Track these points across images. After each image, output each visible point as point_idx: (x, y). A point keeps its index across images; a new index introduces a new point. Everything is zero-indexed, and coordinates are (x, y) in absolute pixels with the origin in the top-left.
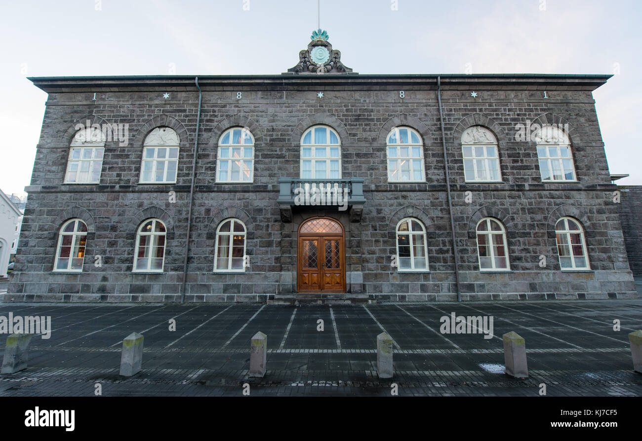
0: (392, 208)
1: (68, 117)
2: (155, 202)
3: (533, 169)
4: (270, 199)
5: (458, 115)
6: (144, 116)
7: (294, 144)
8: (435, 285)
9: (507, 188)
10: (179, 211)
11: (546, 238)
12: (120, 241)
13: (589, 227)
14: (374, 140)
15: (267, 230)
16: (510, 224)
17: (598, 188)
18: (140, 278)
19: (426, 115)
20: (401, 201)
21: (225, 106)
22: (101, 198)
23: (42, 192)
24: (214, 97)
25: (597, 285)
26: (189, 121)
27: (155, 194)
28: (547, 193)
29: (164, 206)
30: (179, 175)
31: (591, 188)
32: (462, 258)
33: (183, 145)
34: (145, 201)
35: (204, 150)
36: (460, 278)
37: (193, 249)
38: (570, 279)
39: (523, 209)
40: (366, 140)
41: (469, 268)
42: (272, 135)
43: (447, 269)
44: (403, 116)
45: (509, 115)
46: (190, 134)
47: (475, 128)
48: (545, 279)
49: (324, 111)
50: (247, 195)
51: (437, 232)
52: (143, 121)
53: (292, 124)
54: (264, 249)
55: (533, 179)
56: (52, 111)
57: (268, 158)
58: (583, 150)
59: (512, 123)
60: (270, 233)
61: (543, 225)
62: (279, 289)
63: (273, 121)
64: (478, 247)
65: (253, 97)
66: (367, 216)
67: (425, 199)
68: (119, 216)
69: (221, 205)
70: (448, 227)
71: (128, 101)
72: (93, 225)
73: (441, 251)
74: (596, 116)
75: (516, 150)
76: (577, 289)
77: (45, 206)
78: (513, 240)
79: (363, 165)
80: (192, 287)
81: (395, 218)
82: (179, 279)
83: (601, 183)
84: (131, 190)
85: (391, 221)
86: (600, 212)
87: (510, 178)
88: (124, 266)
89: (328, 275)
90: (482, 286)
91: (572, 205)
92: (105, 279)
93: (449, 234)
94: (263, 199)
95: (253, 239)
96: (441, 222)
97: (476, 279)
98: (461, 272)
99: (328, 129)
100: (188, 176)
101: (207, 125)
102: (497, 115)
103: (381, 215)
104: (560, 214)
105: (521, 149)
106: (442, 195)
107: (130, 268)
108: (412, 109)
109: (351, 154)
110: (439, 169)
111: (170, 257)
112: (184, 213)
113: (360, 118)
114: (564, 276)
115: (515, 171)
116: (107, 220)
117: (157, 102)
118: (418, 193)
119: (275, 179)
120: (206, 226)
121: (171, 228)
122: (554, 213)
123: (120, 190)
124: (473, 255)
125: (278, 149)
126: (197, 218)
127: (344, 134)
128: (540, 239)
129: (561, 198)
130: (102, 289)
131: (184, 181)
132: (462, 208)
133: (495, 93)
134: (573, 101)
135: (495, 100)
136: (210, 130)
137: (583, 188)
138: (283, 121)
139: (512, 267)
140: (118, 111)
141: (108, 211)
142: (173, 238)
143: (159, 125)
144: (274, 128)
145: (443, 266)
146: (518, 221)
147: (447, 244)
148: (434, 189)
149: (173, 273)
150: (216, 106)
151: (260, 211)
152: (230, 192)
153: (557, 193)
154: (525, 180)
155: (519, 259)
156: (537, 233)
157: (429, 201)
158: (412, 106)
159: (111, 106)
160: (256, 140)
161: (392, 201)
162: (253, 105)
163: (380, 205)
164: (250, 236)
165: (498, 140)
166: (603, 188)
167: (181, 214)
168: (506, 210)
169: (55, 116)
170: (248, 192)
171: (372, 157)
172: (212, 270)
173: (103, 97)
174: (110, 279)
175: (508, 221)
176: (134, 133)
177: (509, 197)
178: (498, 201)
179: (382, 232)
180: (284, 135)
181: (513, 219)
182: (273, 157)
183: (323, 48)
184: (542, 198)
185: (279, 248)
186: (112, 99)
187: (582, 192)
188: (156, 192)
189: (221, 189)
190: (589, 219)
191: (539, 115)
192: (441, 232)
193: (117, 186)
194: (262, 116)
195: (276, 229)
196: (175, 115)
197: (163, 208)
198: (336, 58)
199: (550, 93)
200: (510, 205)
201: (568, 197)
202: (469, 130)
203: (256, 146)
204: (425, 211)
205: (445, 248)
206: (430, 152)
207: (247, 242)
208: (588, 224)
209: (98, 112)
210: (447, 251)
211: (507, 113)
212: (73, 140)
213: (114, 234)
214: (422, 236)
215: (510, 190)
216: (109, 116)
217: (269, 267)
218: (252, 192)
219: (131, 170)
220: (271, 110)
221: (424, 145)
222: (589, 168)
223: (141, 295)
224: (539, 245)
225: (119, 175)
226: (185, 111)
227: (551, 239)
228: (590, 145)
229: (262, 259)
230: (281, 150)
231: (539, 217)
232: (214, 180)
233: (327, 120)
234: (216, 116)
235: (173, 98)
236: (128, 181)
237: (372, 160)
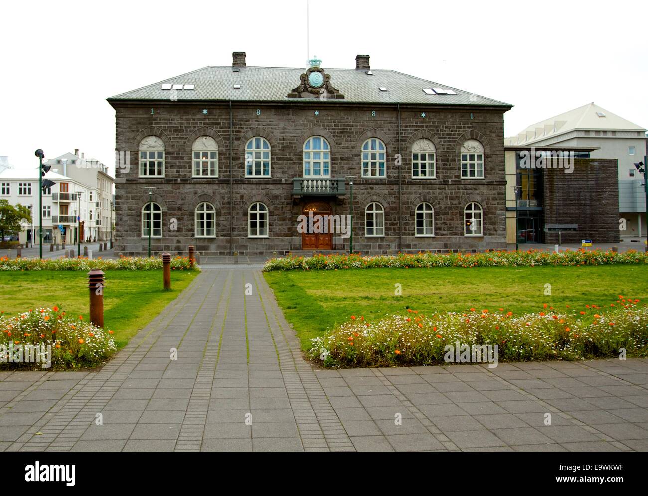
0: (363, 196)
1: (134, 128)
2: (205, 191)
3: (456, 170)
4: (283, 189)
5: (411, 130)
6: (190, 127)
7: (298, 150)
8: (387, 245)
9: (437, 183)
10: (223, 197)
11: (458, 216)
12: (185, 217)
13: (485, 209)
14: (353, 148)
15: (282, 210)
16: (437, 206)
17: (495, 183)
18: (202, 241)
19: (389, 129)
20: (370, 191)
21: (248, 121)
22: (168, 188)
23: (125, 184)
24: (241, 114)
25: (484, 245)
26: (224, 131)
27: (205, 186)
28: (462, 186)
29: (212, 194)
30: (220, 172)
31: (490, 184)
32: (405, 228)
33: (221, 150)
34: (198, 190)
35: (236, 153)
36: (402, 240)
37: (234, 222)
38: (469, 241)
39: (446, 197)
40: (348, 148)
41: (409, 234)
42: (283, 143)
43: (395, 235)
44: (373, 130)
45: (445, 131)
46: (225, 142)
47: (422, 139)
48: (454, 241)
49: (319, 125)
50: (268, 186)
51: (391, 211)
52: (191, 131)
53: (297, 135)
54: (280, 222)
55: (456, 177)
56: (121, 122)
57: (281, 160)
58: (491, 157)
59: (447, 136)
60: (284, 212)
61: (457, 207)
62: (291, 248)
63: (283, 133)
64: (416, 222)
65: (268, 113)
66: (347, 201)
67: (384, 190)
68: (182, 200)
69: (250, 193)
70: (398, 208)
71: (177, 115)
72: (166, 206)
73: (392, 224)
74: (503, 132)
75: (447, 157)
76: (472, 247)
77: (129, 193)
78: (438, 217)
79: (345, 166)
80: (236, 246)
81: (365, 203)
82: (227, 241)
83: (498, 180)
84: (189, 182)
85: (363, 204)
86: (494, 199)
87: (441, 176)
88: (190, 233)
89: (321, 239)
90: (416, 245)
91: (478, 194)
92: (179, 242)
93: (398, 213)
94: (279, 189)
95: (273, 216)
96: (394, 205)
97: (412, 241)
98: (404, 237)
99: (322, 139)
100: (227, 173)
101: (237, 135)
102: (438, 130)
103: (357, 200)
104: (469, 200)
105: (450, 156)
106: (396, 188)
107: (193, 235)
108: (380, 125)
109: (337, 158)
110: (395, 169)
111: (220, 228)
112: (226, 199)
113: (344, 131)
114: (465, 239)
115: (444, 171)
116: (174, 203)
117: (198, 116)
118: (381, 186)
119: (286, 175)
120: (241, 208)
121: (218, 208)
122: (465, 199)
123: (182, 182)
124: (412, 227)
125: (287, 154)
126: (235, 202)
127: (333, 143)
128: (454, 216)
129: (471, 190)
130: (178, 248)
131: (224, 176)
132: (407, 195)
133: (437, 114)
134: (489, 121)
135: (438, 119)
136: (239, 139)
137: (485, 183)
138: (291, 133)
139: (436, 234)
140: (171, 123)
141: (174, 197)
142: (220, 216)
143: (202, 134)
144: (285, 137)
145: (393, 233)
146: (442, 205)
147: (397, 220)
148: (391, 183)
149: (223, 238)
150: (242, 121)
151: (276, 197)
152: (256, 184)
153: (469, 186)
154: (450, 178)
155: (440, 229)
156: (452, 213)
157: (387, 191)
158: (380, 123)
159: (165, 119)
160: (272, 147)
161: (364, 191)
162: (268, 120)
163: (356, 194)
164: (271, 214)
165: (436, 149)
166: (498, 183)
167: (224, 199)
168: (436, 198)
169: (124, 126)
170: (269, 184)
171: (351, 160)
172: (247, 236)
173: (158, 111)
174: (183, 242)
175: (436, 205)
176: (185, 140)
177: (438, 189)
178: (431, 191)
179: (357, 212)
180: (291, 143)
181: (439, 203)
182: (285, 160)
183: (318, 73)
184: (459, 189)
185: (290, 222)
186: (165, 113)
187: (485, 186)
188: (206, 184)
189: (250, 182)
190: (487, 204)
191: (466, 131)
192: (393, 212)
193: (179, 179)
194: (275, 129)
195: (288, 209)
196: (213, 127)
197: (212, 195)
198: (327, 82)
199: (475, 115)
200: (439, 194)
201: (476, 190)
202: (418, 142)
203: (272, 151)
204: (385, 198)
205: (395, 222)
206: (390, 157)
207: (269, 218)
208: (486, 206)
209: (156, 123)
210: (396, 224)
211: (445, 129)
212: (140, 144)
213: (181, 212)
214: (382, 214)
215: (439, 184)
216: (165, 127)
217: (284, 234)
218: (271, 184)
219: (186, 168)
220: (282, 124)
221: (387, 152)
222: (492, 170)
223: (204, 251)
224: (453, 220)
225: (178, 172)
226: (219, 124)
227: (461, 216)
228: (496, 153)
229: (279, 229)
230: (289, 154)
231: (455, 202)
232: (244, 175)
233: (322, 132)
234: (242, 128)
235: (210, 113)
236: (185, 176)
237: (351, 162)
